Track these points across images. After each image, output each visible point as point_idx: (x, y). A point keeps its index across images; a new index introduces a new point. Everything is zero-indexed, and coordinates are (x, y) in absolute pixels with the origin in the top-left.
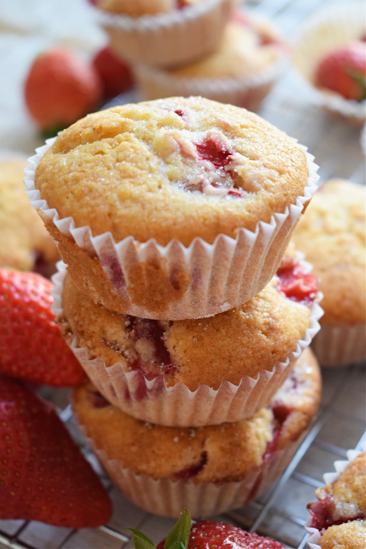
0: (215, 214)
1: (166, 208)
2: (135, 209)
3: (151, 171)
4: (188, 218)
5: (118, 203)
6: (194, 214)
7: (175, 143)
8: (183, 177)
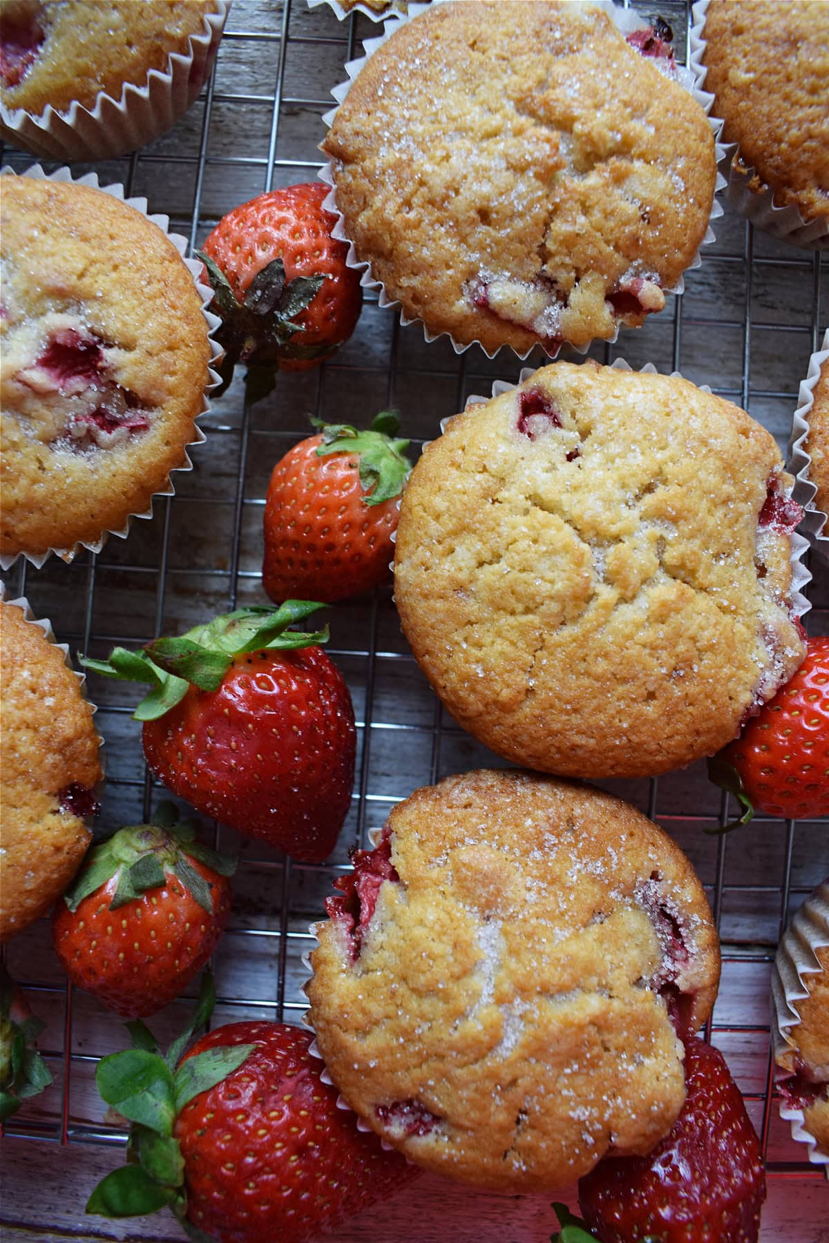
0: (133, 479)
1: (71, 500)
2: (35, 518)
3: (15, 446)
4: (105, 502)
5: (8, 519)
6: (110, 494)
7: (19, 385)
8: (58, 429)
